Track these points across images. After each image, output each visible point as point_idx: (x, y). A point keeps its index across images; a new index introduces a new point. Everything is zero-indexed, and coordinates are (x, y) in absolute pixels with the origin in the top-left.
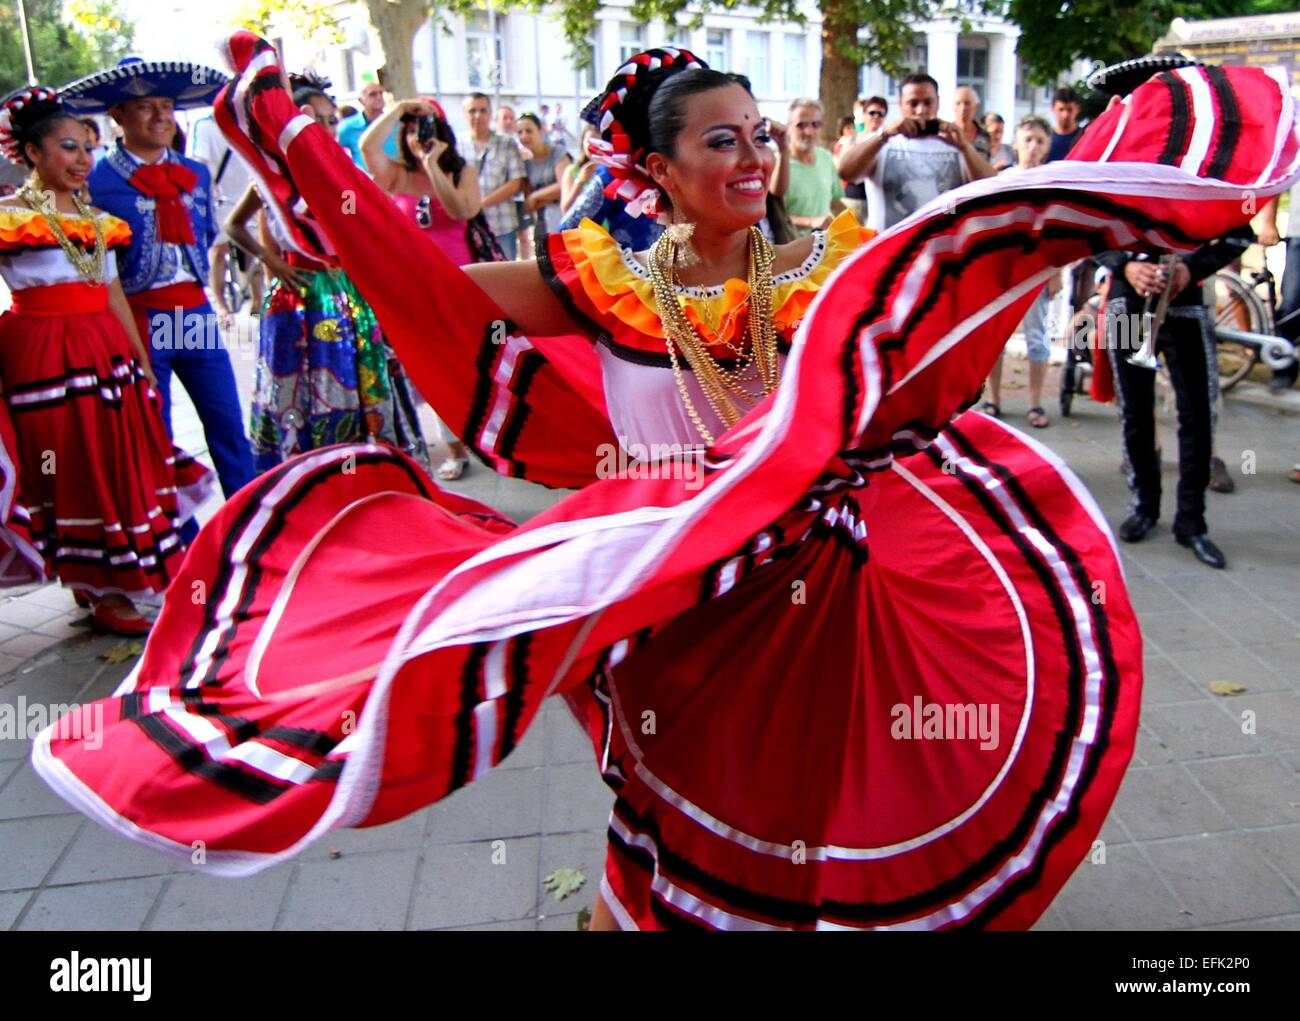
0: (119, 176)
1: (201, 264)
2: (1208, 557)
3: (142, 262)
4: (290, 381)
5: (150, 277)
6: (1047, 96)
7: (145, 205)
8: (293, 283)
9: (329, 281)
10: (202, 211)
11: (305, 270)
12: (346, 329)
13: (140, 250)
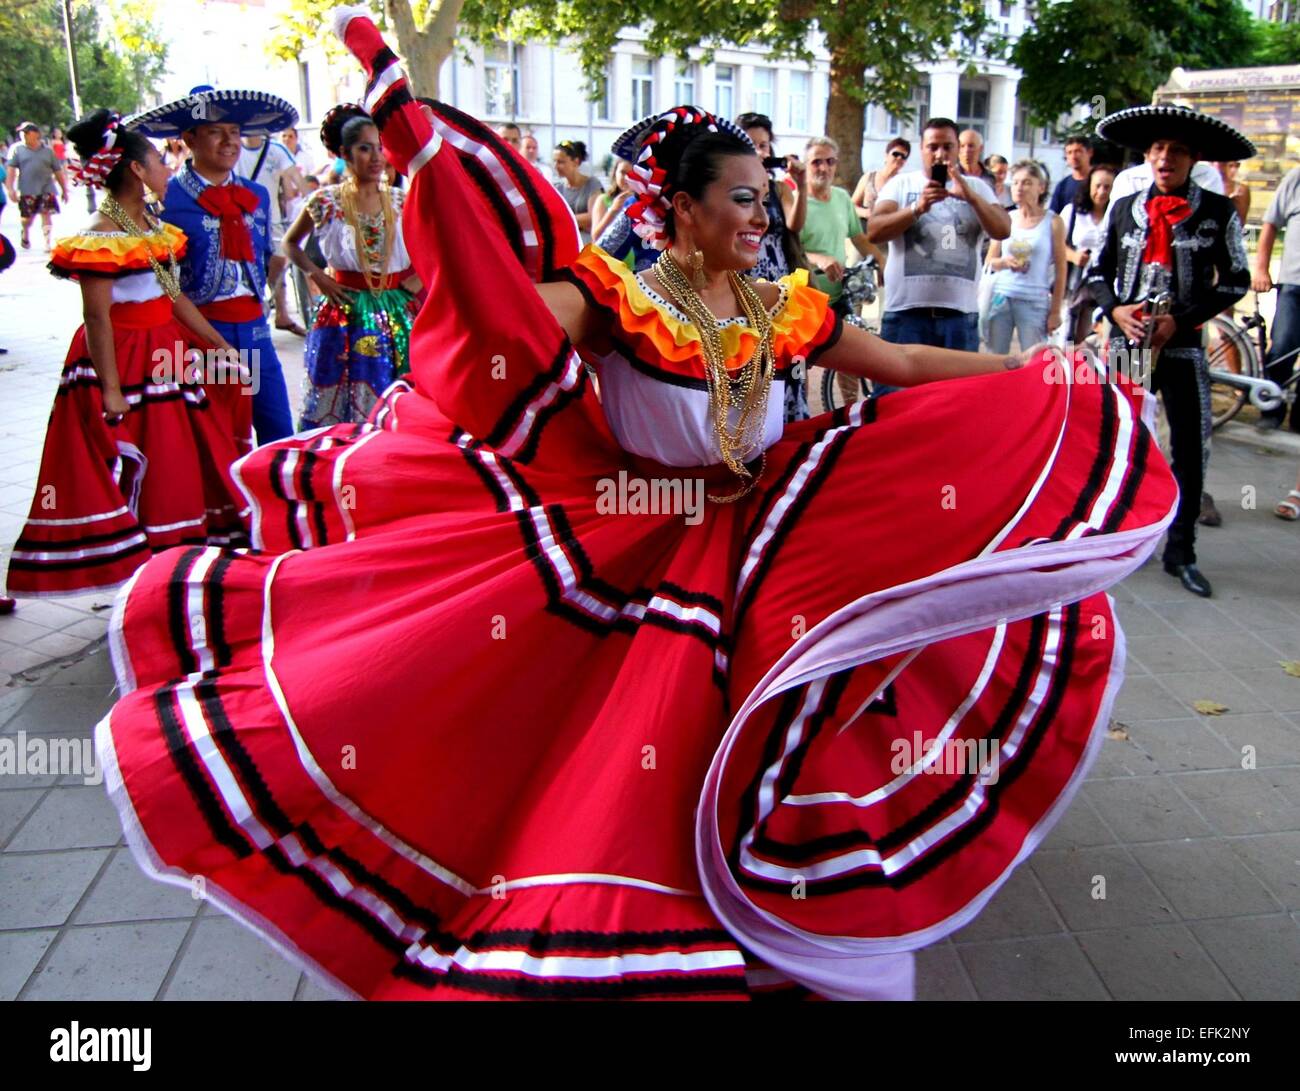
0: (187, 195)
1: (259, 281)
2: (1195, 586)
3: (206, 276)
4: (330, 392)
5: (213, 292)
6: (1045, 138)
7: (211, 224)
8: (338, 299)
9: (371, 300)
10: (261, 231)
11: (350, 288)
12: (386, 346)
13: (205, 265)
